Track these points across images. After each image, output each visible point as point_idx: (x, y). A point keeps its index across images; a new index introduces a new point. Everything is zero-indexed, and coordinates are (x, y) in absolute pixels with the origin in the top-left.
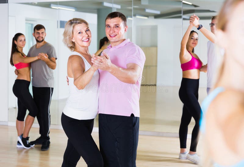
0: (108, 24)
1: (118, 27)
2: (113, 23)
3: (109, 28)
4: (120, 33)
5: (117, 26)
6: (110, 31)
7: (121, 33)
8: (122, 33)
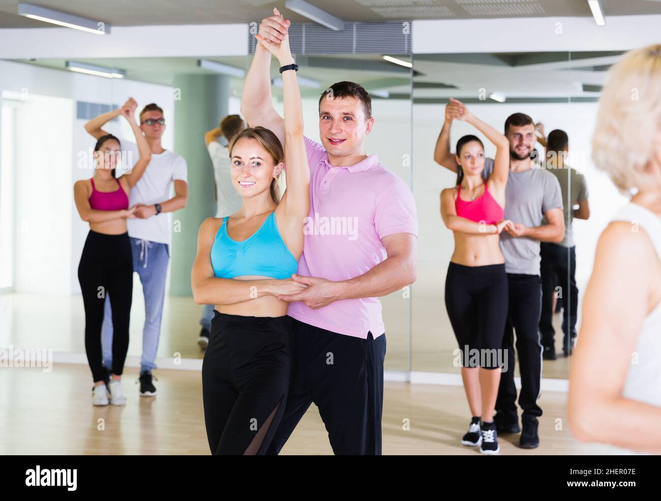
0: (326, 110)
1: (348, 119)
2: (339, 109)
3: (329, 120)
4: (354, 135)
5: (348, 117)
6: (330, 129)
7: (356, 134)
8: (359, 136)
